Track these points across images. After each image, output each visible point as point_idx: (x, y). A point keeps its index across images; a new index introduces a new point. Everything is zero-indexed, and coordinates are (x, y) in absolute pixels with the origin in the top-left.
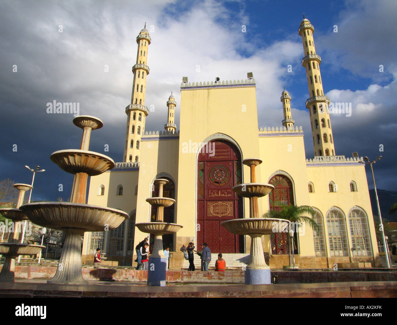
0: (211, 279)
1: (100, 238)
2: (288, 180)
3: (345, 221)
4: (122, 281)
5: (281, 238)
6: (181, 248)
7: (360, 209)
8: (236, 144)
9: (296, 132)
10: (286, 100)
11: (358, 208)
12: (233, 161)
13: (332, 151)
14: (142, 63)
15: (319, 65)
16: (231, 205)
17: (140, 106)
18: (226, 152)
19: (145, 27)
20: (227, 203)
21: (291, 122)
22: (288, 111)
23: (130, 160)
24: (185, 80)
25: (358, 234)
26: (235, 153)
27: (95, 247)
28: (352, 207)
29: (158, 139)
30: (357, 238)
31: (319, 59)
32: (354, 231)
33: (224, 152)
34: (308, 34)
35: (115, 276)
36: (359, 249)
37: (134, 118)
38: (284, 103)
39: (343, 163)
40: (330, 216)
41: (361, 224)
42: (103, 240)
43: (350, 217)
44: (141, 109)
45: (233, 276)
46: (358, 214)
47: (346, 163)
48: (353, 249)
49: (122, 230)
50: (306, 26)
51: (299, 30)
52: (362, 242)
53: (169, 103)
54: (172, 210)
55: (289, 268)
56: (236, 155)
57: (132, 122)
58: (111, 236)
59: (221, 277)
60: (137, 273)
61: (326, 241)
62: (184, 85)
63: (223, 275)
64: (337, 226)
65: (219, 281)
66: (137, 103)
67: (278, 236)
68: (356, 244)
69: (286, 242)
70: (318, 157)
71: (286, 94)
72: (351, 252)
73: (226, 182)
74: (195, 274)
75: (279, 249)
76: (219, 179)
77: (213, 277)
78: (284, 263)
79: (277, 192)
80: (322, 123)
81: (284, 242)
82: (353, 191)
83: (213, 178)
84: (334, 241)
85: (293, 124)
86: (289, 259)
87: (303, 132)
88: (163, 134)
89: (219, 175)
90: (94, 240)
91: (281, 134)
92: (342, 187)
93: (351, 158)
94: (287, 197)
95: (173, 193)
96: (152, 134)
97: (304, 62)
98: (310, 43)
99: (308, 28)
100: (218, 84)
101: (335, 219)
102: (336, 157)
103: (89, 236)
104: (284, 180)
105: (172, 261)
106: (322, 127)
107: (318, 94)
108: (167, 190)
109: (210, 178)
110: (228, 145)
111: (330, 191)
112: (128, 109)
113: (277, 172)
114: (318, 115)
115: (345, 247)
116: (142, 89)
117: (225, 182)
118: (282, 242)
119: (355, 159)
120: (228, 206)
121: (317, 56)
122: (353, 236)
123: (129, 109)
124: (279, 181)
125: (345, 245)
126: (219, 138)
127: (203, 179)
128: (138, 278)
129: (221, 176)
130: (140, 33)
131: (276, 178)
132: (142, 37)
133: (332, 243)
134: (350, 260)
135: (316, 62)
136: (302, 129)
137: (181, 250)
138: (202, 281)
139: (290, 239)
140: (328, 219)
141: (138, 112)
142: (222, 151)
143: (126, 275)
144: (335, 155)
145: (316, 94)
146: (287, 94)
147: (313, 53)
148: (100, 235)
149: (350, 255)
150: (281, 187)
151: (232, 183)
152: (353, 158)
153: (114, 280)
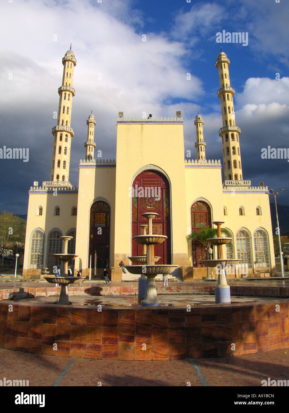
0: (172, 291)
1: (39, 254)
2: (207, 206)
3: (251, 239)
4: (107, 295)
5: (200, 254)
6: (120, 264)
7: (263, 229)
8: (165, 174)
9: (215, 165)
10: (200, 124)
11: (261, 229)
12: (163, 189)
13: (240, 176)
14: (68, 85)
15: (233, 97)
16: (161, 227)
17: (67, 128)
18: (157, 181)
19: (71, 48)
20: (157, 225)
21: (203, 145)
22: (200, 134)
23: (57, 179)
24: (121, 114)
25: (260, 250)
26: (165, 183)
27: (35, 262)
28: (257, 228)
29: (95, 166)
30: (260, 253)
31: (233, 91)
32: (257, 248)
33: (155, 181)
34: (225, 68)
35: (102, 292)
36: (260, 262)
37: (61, 139)
38: (197, 127)
39: (252, 191)
40: (239, 235)
41: (263, 242)
42: (43, 255)
43: (255, 236)
44: (67, 130)
45: (188, 289)
46: (261, 233)
47: (254, 191)
48: (256, 262)
49: (59, 246)
50: (223, 59)
51: (217, 63)
52: (263, 256)
53: (89, 122)
54: (108, 230)
55: (207, 279)
56: (165, 184)
57: (59, 143)
58: (50, 252)
59: (179, 290)
60: (118, 289)
61: (235, 255)
62: (120, 120)
63: (181, 289)
64: (244, 244)
65: (178, 293)
66: (64, 125)
67: (198, 253)
68: (258, 258)
69: (204, 257)
70: (228, 181)
71: (199, 119)
72: (254, 264)
73: (157, 207)
74: (160, 289)
75: (199, 263)
76: (151, 204)
77: (173, 290)
78: (202, 274)
79: (198, 215)
80: (233, 150)
81: (202, 257)
82: (258, 214)
83: (145, 203)
84: (241, 256)
85: (204, 146)
86: (208, 272)
87: (221, 165)
88: (99, 162)
89: (150, 201)
90: (34, 256)
91: (203, 166)
92: (250, 211)
93: (258, 187)
94: (206, 220)
95: (109, 215)
96: (89, 162)
97: (219, 93)
98: (225, 76)
99: (224, 62)
100: (150, 120)
101: (243, 237)
102: (244, 181)
103: (29, 252)
104: (204, 206)
105: (114, 275)
106: (233, 154)
107: (230, 124)
108: (104, 213)
109: (143, 203)
110: (159, 175)
111: (240, 215)
112: (54, 130)
113: (198, 198)
114: (229, 143)
115: (249, 261)
116: (68, 111)
117: (155, 207)
118: (201, 257)
119: (261, 188)
120: (158, 228)
121: (231, 89)
122: (256, 252)
123: (56, 130)
124: (200, 207)
125: (249, 259)
126: (152, 169)
127: (137, 204)
128: (119, 292)
129: (153, 202)
130: (66, 55)
131: (197, 204)
132: (68, 59)
133: (239, 257)
134: (253, 271)
135: (230, 94)
136: (220, 162)
137: (119, 265)
138: (165, 293)
139: (208, 255)
140: (237, 238)
141: (64, 134)
142: (153, 180)
143: (110, 290)
144: (242, 180)
145: (229, 125)
146: (201, 119)
147: (228, 86)
148: (39, 252)
149: (253, 267)
150: (201, 211)
151: (162, 208)
152: (260, 187)
153: (101, 295)
